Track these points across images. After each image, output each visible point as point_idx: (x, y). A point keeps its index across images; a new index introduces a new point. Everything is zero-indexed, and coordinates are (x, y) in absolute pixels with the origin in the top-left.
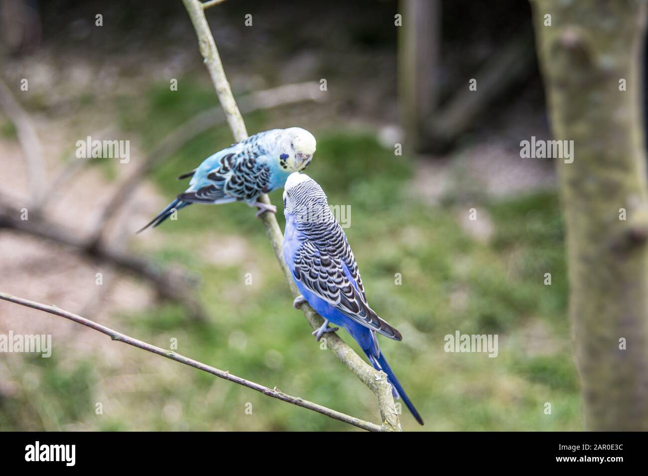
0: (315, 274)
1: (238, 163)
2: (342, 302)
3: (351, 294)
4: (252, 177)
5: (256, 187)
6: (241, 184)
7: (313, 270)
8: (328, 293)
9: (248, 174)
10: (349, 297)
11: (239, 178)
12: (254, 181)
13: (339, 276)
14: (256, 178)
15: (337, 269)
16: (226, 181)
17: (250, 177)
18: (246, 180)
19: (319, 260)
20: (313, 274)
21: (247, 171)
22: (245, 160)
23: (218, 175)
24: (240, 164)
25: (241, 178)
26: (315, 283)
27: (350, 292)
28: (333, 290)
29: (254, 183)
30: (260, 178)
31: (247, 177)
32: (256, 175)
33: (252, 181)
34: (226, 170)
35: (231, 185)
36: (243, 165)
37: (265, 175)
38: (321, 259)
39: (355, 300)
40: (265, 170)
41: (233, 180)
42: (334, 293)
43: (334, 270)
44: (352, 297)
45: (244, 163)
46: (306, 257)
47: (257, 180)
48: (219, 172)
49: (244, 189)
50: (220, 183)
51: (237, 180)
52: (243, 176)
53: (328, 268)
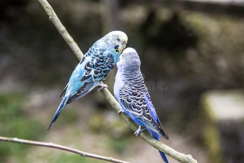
0: (130, 100)
1: (95, 64)
2: (143, 114)
3: (147, 111)
4: (105, 65)
5: (108, 69)
6: (100, 72)
7: (129, 98)
8: (136, 109)
9: (102, 65)
10: (147, 112)
11: (98, 69)
12: (106, 66)
13: (141, 101)
14: (107, 64)
15: (141, 97)
16: (93, 75)
17: (104, 65)
18: (102, 68)
19: (131, 92)
20: (129, 100)
21: (101, 63)
22: (97, 60)
23: (86, 75)
24: (96, 63)
25: (100, 69)
26: (130, 105)
27: (147, 110)
28: (138, 108)
29: (107, 67)
30: (109, 63)
31: (102, 66)
32: (106, 63)
33: (105, 67)
34: (90, 70)
35: (96, 76)
36: (98, 62)
37: (111, 60)
38: (132, 92)
39: (149, 113)
40: (110, 57)
41: (96, 73)
42: (139, 110)
43: (139, 98)
44: (148, 112)
45: (98, 61)
46: (126, 91)
47: (108, 64)
48: (86, 74)
49: (103, 73)
50: (90, 78)
51: (98, 71)
52: (100, 68)
53: (135, 97)
